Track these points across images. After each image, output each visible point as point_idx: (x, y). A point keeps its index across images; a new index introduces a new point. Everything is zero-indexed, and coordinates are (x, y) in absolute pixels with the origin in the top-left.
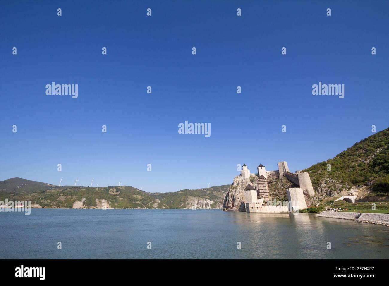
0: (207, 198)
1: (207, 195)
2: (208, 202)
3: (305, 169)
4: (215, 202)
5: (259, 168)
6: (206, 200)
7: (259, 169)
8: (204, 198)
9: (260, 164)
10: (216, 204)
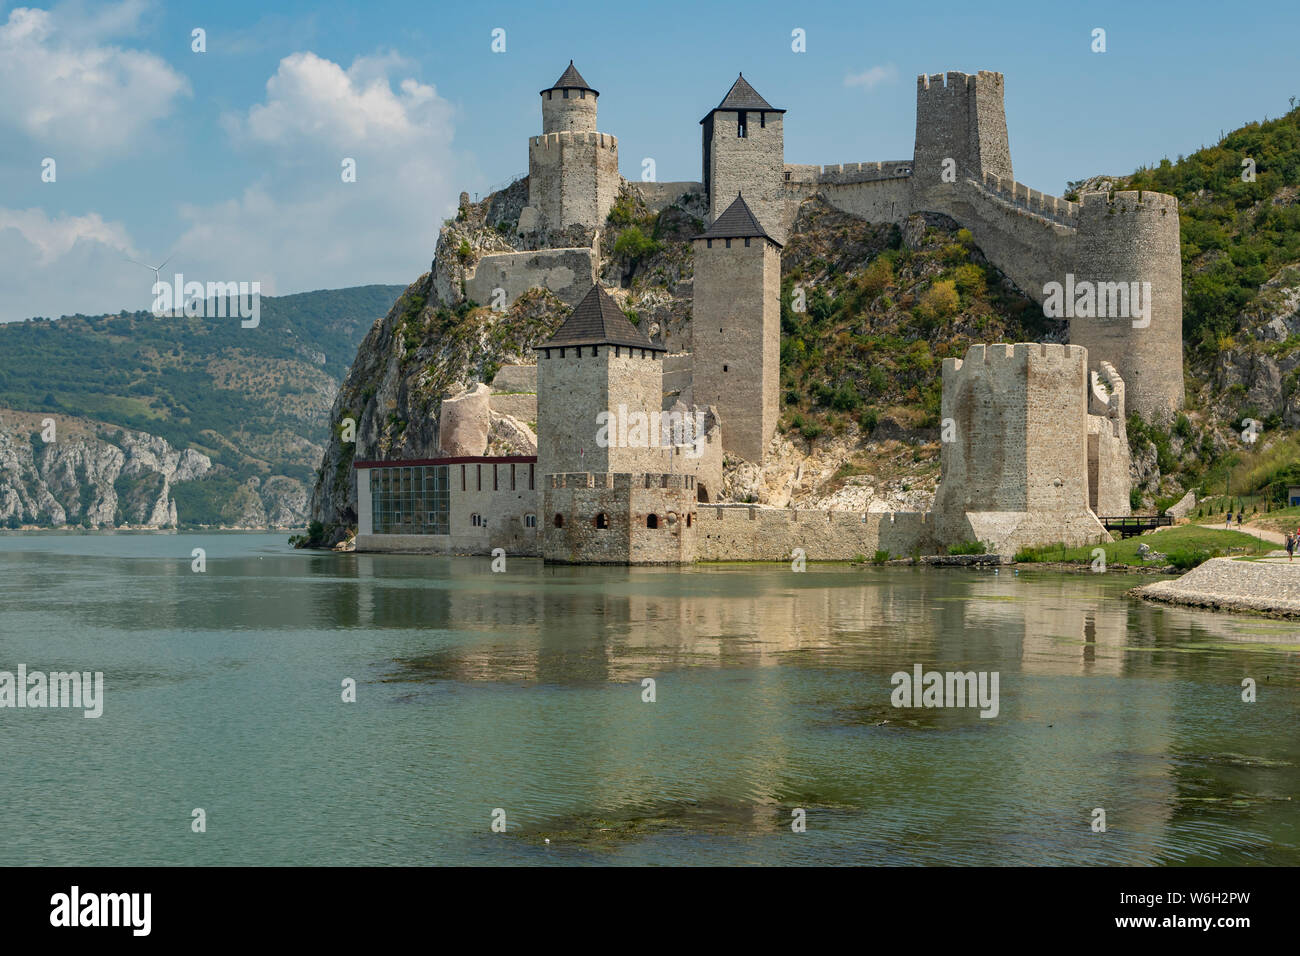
0: (137, 424)
1: (141, 391)
2: (149, 459)
3: (1157, 165)
4: (224, 459)
5: (726, 126)
6: (129, 438)
7: (717, 138)
8: (103, 417)
9: (741, 87)
10: (241, 480)
